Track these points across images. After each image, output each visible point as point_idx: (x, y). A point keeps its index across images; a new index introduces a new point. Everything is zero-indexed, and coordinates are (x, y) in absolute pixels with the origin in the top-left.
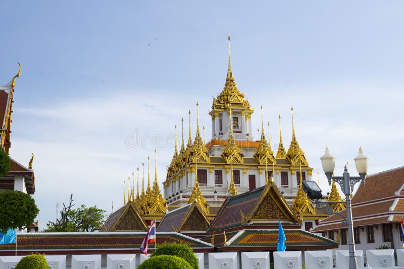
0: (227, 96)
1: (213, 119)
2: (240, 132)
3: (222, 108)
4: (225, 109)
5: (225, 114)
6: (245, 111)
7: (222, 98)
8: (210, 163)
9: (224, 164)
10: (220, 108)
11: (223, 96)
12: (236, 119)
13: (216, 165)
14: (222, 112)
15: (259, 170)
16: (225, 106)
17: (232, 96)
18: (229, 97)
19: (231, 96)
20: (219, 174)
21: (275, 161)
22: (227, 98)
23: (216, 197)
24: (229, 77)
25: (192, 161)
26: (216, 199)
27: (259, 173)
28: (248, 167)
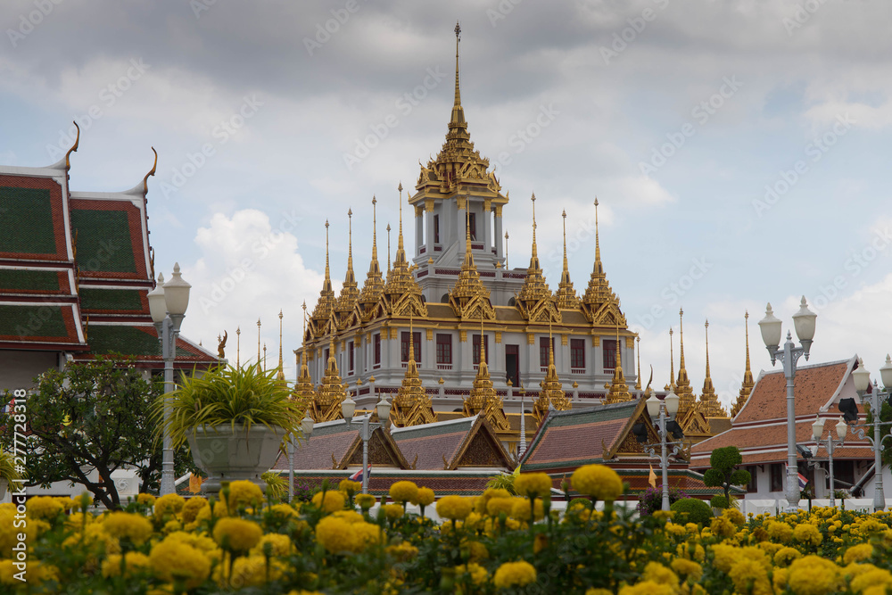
0: (453, 164)
1: (419, 214)
2: (481, 247)
3: (442, 191)
4: (448, 194)
5: (447, 204)
6: (492, 201)
7: (441, 168)
8: (428, 319)
9: (456, 320)
10: (438, 192)
11: (445, 164)
12: (472, 218)
13: (441, 323)
14: (442, 199)
15: (527, 334)
16: (447, 187)
17: (465, 167)
18: (457, 167)
19: (462, 164)
20: (444, 343)
21: (560, 316)
22: (454, 170)
23: (442, 392)
24: (456, 120)
25: (390, 314)
26: (442, 396)
27: (528, 343)
28: (505, 329)
